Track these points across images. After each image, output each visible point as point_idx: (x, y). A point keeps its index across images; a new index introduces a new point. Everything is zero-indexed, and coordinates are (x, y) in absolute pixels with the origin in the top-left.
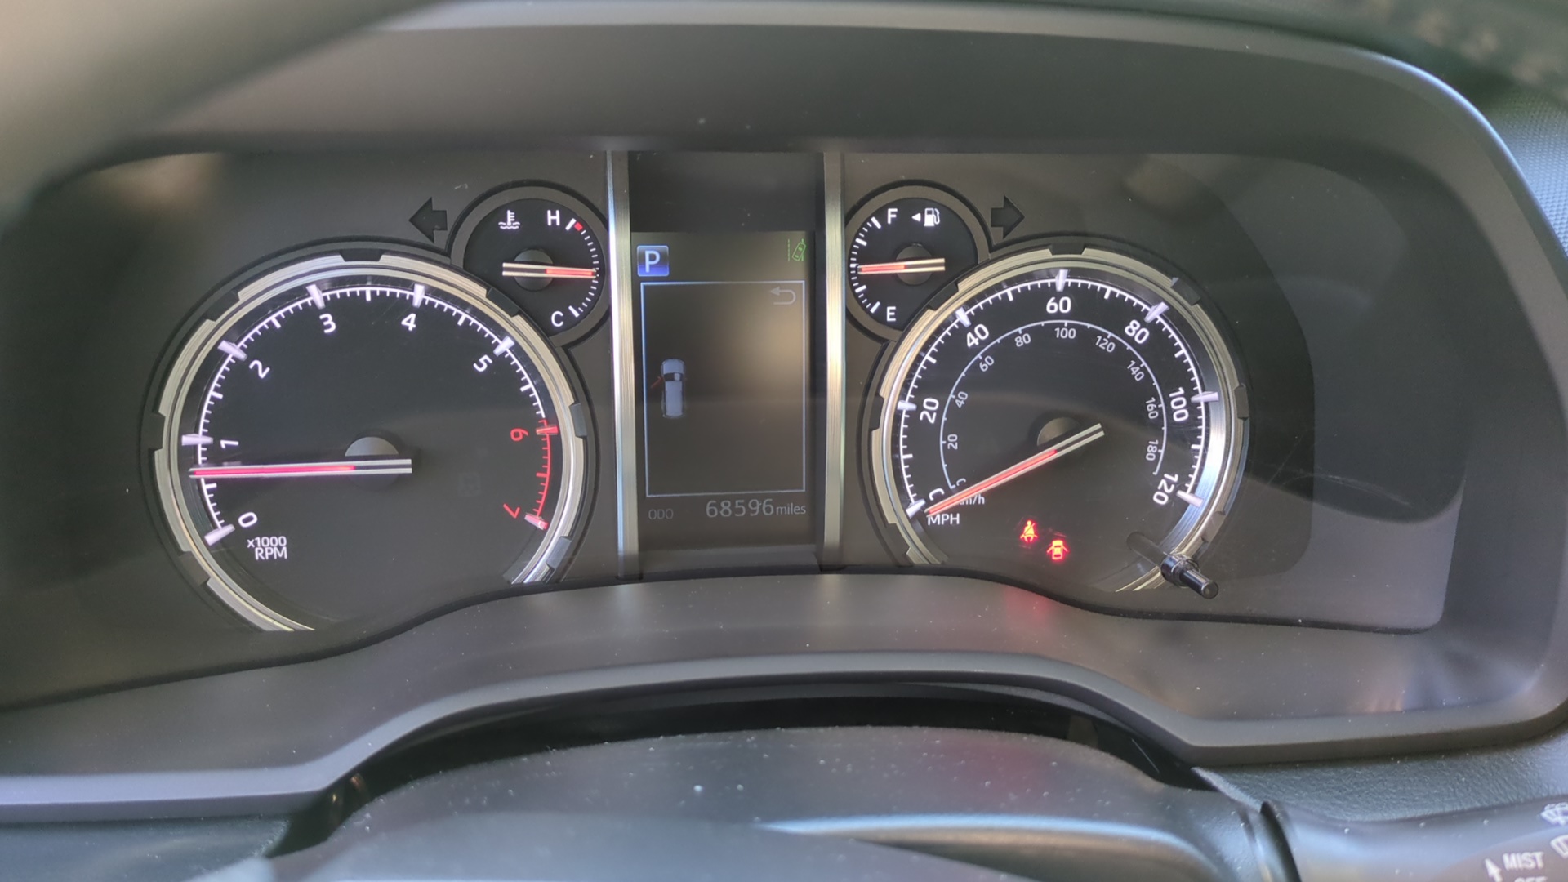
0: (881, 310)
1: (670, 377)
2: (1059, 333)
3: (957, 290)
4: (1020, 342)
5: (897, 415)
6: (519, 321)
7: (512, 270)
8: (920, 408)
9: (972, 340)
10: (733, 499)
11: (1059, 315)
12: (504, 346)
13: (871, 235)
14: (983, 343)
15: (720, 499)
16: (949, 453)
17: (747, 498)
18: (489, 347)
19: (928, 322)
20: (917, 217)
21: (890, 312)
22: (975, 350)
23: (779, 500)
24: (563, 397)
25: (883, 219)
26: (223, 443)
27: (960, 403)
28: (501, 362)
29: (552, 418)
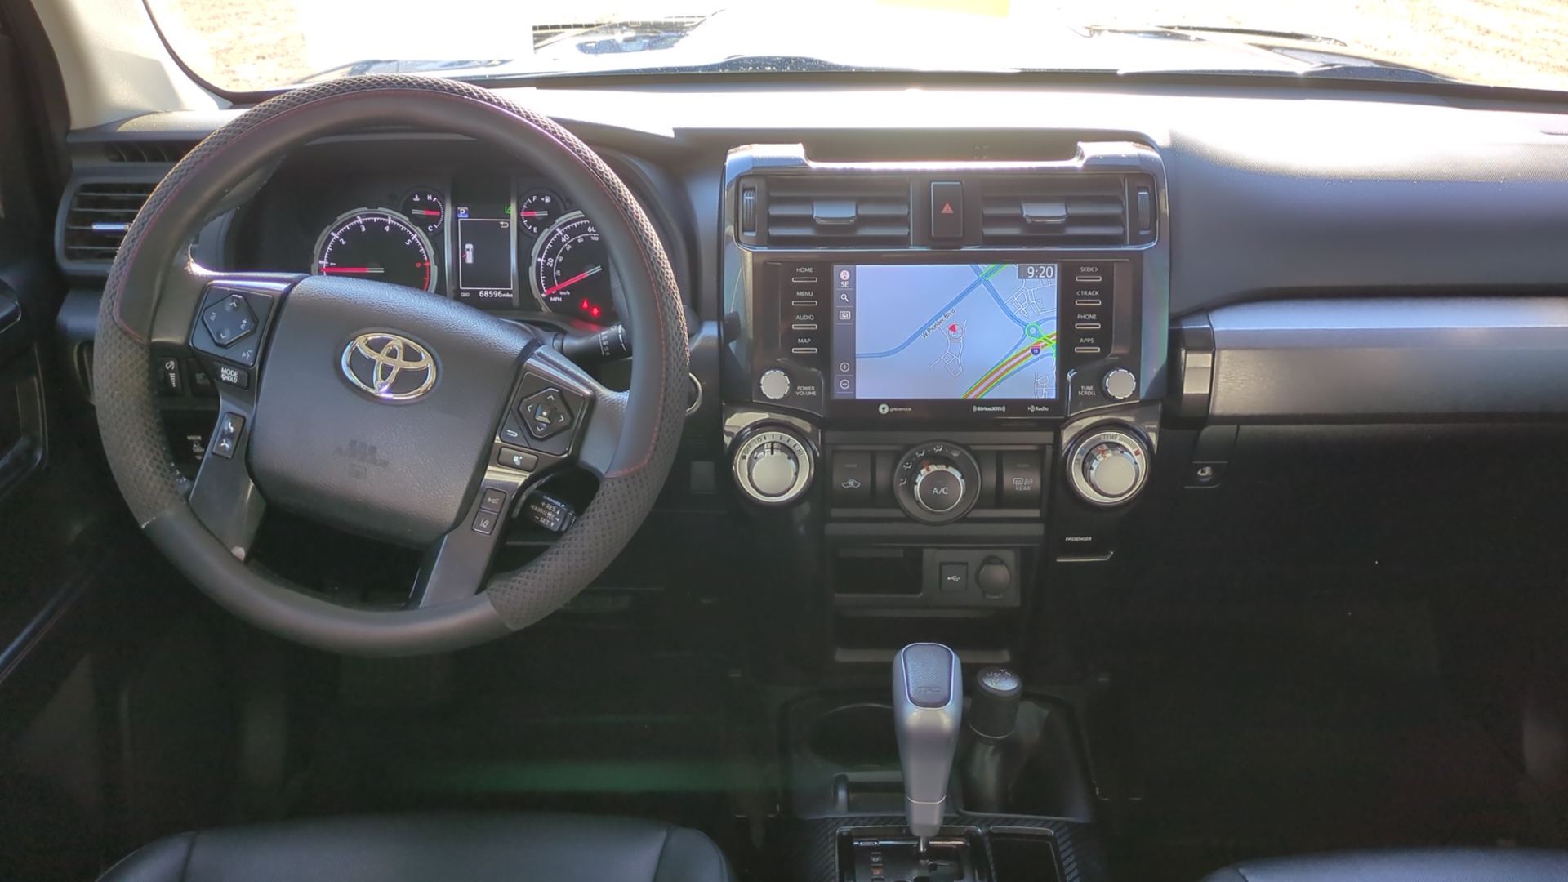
0: (532, 228)
1: (468, 250)
2: (592, 238)
3: (554, 222)
4: (579, 241)
5: (538, 264)
6: (418, 228)
7: (415, 212)
8: (547, 261)
9: (564, 240)
10: (489, 291)
11: (592, 232)
12: (414, 237)
13: (528, 204)
14: (567, 241)
15: (484, 290)
16: (557, 277)
17: (493, 291)
18: (410, 237)
19: (546, 232)
20: (543, 199)
21: (535, 229)
22: (565, 243)
23: (504, 292)
24: (431, 252)
25: (532, 199)
26: (331, 264)
27: (560, 260)
28: (414, 242)
29: (428, 261)
